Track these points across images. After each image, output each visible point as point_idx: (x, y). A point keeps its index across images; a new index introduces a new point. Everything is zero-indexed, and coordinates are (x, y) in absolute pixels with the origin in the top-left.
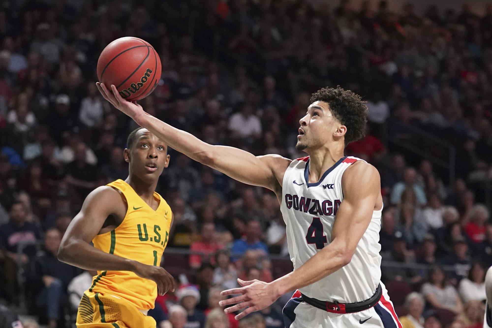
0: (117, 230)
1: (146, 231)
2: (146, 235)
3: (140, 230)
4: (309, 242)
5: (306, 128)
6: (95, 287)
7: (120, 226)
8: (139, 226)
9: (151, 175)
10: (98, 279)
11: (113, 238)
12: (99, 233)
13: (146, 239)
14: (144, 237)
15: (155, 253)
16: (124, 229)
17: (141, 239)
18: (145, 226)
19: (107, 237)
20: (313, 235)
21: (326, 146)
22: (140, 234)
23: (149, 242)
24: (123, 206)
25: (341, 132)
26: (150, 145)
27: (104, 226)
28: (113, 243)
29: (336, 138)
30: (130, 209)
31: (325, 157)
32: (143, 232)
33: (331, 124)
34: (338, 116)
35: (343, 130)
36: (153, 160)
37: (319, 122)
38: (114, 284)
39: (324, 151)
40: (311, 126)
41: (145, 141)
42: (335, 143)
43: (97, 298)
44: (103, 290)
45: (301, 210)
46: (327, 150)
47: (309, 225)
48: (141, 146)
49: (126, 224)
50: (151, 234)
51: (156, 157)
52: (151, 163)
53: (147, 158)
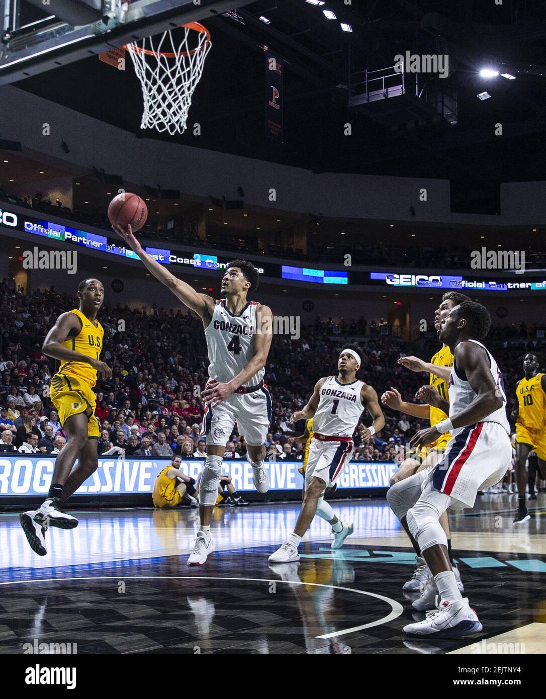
0: (76, 339)
1: (93, 340)
2: (93, 342)
3: (90, 339)
4: (229, 350)
5: (229, 282)
6: (63, 371)
7: (78, 336)
8: (89, 336)
9: (97, 306)
10: (65, 366)
11: (74, 343)
12: (65, 340)
13: (93, 345)
14: (92, 343)
15: (97, 353)
16: (81, 338)
17: (90, 344)
18: (92, 336)
19: (70, 343)
20: (233, 346)
21: (239, 293)
22: (90, 341)
23: (94, 346)
24: (79, 324)
25: (247, 286)
26: (96, 288)
27: (69, 335)
28: (74, 346)
29: (244, 289)
30: (84, 326)
31: (238, 300)
32: (91, 340)
33: (243, 280)
34: (246, 276)
35: (248, 285)
36: (98, 297)
37: (237, 279)
38: (75, 370)
39: (238, 297)
40: (231, 281)
41: (93, 286)
42: (244, 292)
43: (65, 377)
44: (68, 373)
45: (227, 330)
46: (239, 296)
47: (230, 339)
48: (90, 289)
49: (82, 335)
50: (96, 342)
51: (100, 296)
52: (97, 299)
53: (95, 296)
